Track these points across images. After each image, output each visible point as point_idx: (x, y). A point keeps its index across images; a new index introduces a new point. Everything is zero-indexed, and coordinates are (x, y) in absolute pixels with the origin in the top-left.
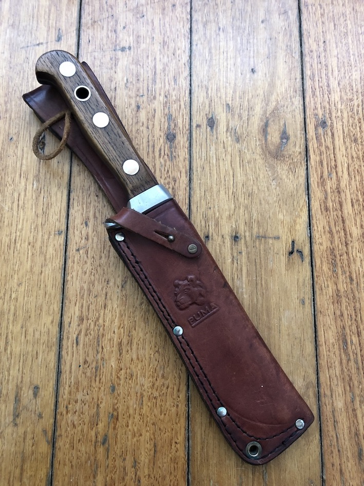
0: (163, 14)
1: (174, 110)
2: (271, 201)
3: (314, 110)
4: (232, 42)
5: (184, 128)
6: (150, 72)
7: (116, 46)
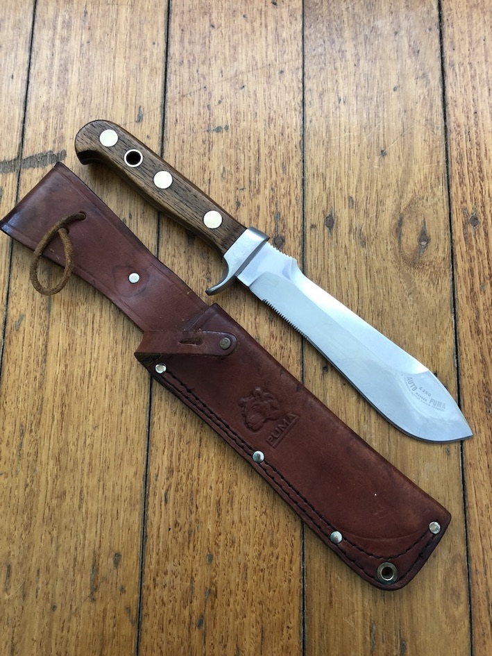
0: (268, 83)
1: (282, 207)
2: (406, 322)
3: (462, 203)
4: (355, 116)
5: (296, 230)
6: (252, 158)
7: (209, 125)
